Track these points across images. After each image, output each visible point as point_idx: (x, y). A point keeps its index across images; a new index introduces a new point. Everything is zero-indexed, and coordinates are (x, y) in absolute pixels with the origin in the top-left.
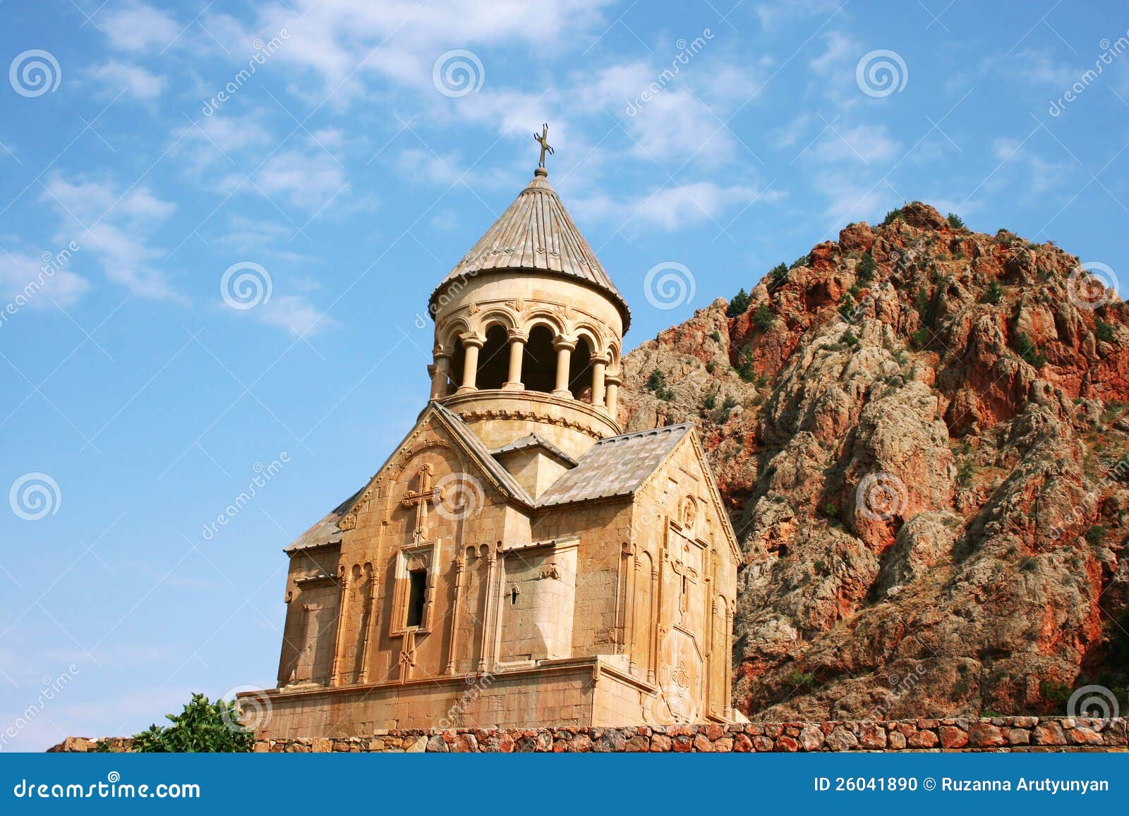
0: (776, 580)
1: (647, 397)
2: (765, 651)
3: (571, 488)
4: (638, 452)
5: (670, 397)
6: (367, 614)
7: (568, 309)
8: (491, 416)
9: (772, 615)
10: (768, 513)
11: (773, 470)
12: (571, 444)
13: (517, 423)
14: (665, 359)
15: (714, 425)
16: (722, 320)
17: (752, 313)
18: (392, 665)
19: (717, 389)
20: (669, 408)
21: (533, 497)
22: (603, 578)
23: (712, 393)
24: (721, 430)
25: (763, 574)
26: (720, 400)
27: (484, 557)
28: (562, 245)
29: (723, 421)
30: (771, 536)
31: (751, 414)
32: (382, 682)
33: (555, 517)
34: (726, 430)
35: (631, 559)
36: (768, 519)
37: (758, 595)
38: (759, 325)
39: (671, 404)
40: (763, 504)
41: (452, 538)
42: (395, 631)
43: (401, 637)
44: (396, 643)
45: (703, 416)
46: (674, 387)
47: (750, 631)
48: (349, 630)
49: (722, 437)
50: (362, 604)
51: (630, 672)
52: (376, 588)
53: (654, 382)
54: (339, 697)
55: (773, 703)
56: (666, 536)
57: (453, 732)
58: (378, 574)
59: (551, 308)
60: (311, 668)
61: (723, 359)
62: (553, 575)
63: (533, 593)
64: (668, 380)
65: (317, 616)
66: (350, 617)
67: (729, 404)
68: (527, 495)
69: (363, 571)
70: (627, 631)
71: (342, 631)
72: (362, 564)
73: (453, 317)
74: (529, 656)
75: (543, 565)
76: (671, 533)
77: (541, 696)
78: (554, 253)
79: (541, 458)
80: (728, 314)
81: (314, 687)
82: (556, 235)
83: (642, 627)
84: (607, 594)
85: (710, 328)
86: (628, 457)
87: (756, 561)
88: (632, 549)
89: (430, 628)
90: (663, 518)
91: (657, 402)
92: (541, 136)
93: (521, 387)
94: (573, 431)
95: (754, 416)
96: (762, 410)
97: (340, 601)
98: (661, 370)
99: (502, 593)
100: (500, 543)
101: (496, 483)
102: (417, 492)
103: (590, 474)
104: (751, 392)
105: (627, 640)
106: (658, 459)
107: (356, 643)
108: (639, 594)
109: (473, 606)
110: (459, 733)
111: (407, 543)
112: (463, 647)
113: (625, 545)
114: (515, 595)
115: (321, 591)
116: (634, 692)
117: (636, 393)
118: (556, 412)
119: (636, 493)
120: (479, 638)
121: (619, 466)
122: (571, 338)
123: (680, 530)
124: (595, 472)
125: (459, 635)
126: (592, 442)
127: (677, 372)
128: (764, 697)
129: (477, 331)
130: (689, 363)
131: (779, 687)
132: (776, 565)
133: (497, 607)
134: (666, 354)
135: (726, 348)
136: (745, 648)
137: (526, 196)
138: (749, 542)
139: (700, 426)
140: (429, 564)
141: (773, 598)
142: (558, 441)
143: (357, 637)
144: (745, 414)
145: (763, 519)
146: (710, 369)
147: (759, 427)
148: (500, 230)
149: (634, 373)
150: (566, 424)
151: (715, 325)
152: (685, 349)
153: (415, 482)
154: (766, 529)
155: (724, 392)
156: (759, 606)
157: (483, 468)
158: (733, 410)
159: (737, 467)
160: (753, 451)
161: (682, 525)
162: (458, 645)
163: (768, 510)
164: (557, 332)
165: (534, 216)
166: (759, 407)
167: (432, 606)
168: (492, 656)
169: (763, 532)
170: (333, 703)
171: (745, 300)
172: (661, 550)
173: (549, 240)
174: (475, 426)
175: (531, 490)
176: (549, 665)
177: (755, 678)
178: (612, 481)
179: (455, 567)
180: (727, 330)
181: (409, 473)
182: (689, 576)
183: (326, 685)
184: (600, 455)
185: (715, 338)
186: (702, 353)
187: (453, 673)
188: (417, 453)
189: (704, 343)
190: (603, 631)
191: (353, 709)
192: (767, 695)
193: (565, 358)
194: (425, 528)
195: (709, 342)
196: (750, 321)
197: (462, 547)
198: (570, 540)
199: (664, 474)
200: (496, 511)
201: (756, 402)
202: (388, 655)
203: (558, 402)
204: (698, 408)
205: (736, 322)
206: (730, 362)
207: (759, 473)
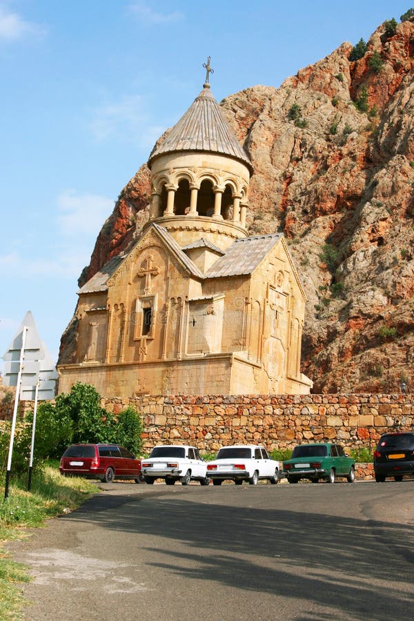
0: (375, 262)
1: (288, 125)
2: (364, 312)
3: (221, 268)
4: (254, 249)
5: (304, 125)
6: (122, 328)
7: (221, 171)
8: (181, 229)
9: (370, 287)
10: (371, 215)
11: (376, 183)
12: (222, 243)
13: (195, 233)
14: (302, 96)
15: (336, 147)
16: (345, 64)
17: (368, 59)
18: (135, 354)
19: (339, 119)
20: (303, 134)
21: (203, 272)
22: (237, 314)
23: (336, 122)
24: (341, 150)
25: (366, 258)
26: (341, 128)
27: (179, 303)
28: (218, 134)
29: (342, 144)
30: (373, 231)
31: (363, 138)
32: (131, 362)
33: (213, 283)
34: (345, 151)
35: (249, 305)
36: (371, 219)
37: (361, 273)
38: (373, 70)
39: (305, 131)
40: (367, 207)
41: (163, 293)
42: (136, 337)
43: (140, 340)
44: (137, 343)
45: (328, 140)
46: (307, 118)
47: (355, 299)
48: (113, 336)
49: (341, 156)
50: (119, 323)
51: (248, 359)
52: (126, 316)
53: (293, 113)
54: (110, 368)
55: (369, 347)
56: (267, 292)
57: (174, 396)
58: (127, 309)
59: (212, 171)
60: (95, 354)
61: (345, 95)
62: (212, 313)
63: (203, 322)
64: (303, 112)
65: (96, 328)
66: (114, 330)
67: (348, 131)
68: (200, 272)
69: (119, 307)
70: (247, 340)
71: (110, 337)
72: (119, 304)
73: (162, 174)
74: (201, 351)
75: (207, 308)
76: (270, 290)
77: (207, 370)
78: (213, 140)
79: (207, 252)
80: (350, 59)
81: (97, 363)
82: (214, 128)
83: (254, 337)
84: (238, 322)
85: (336, 70)
86: (250, 251)
87: (361, 249)
88: (250, 301)
89: (153, 337)
90: (266, 283)
91: (295, 129)
92: (207, 64)
93: (196, 214)
94: (223, 236)
95: (365, 140)
96: (371, 136)
97: (108, 322)
98: (299, 104)
99: (188, 321)
100: (187, 297)
101: (185, 268)
102: (146, 269)
103: (231, 260)
104: (365, 121)
105: (247, 343)
106: (264, 254)
107: (117, 343)
108: (253, 323)
109: (174, 327)
110: (176, 396)
111: (141, 294)
112: (170, 346)
113: (247, 298)
114: (194, 322)
115: (98, 316)
116: (250, 368)
117: (280, 122)
118: (214, 227)
119: (252, 274)
120: (177, 343)
121: (245, 257)
122: (221, 187)
123: (275, 288)
124: (233, 260)
125: (168, 340)
126: (232, 240)
127: (310, 106)
128: (363, 344)
129: (174, 183)
130: (319, 99)
131: (373, 337)
132: (375, 252)
133: (186, 328)
134: (302, 92)
135: (347, 86)
136: (351, 310)
137: (198, 102)
138: (357, 236)
139: (326, 147)
140: (152, 305)
141: (372, 276)
142: (215, 242)
143: (118, 340)
144: (359, 138)
145: (367, 218)
146: (334, 104)
147: (368, 149)
148: (184, 124)
149: (278, 107)
150: (219, 233)
151: (340, 68)
152: (317, 87)
153: (144, 264)
154: (369, 226)
155: (344, 122)
156: (362, 281)
157: (178, 259)
158: (350, 136)
159: (351, 179)
160: (363, 166)
161: (276, 286)
162: (167, 345)
163: (371, 212)
164: (215, 184)
165: (203, 116)
166: (370, 133)
167: (154, 326)
168: (184, 351)
169: (367, 228)
170: (107, 371)
171: (363, 47)
172: (265, 300)
173: (211, 131)
174: (173, 234)
175: (202, 269)
176: (210, 356)
177: (357, 331)
178: (241, 266)
179: (165, 308)
180: (349, 72)
181: (141, 259)
182: (279, 311)
183: (103, 362)
184: (235, 249)
185: (339, 78)
186: (329, 90)
187: (165, 359)
188: (145, 249)
189: (331, 82)
190: (235, 340)
191: (117, 374)
192: (364, 342)
193: (219, 197)
194: (150, 287)
195: (335, 81)
196: (366, 64)
197: (168, 298)
198: (220, 296)
199: (267, 261)
200: (185, 281)
201: (368, 129)
202: (133, 349)
203: (215, 222)
204: (325, 133)
205: (356, 65)
206: (351, 97)
207: (367, 184)
